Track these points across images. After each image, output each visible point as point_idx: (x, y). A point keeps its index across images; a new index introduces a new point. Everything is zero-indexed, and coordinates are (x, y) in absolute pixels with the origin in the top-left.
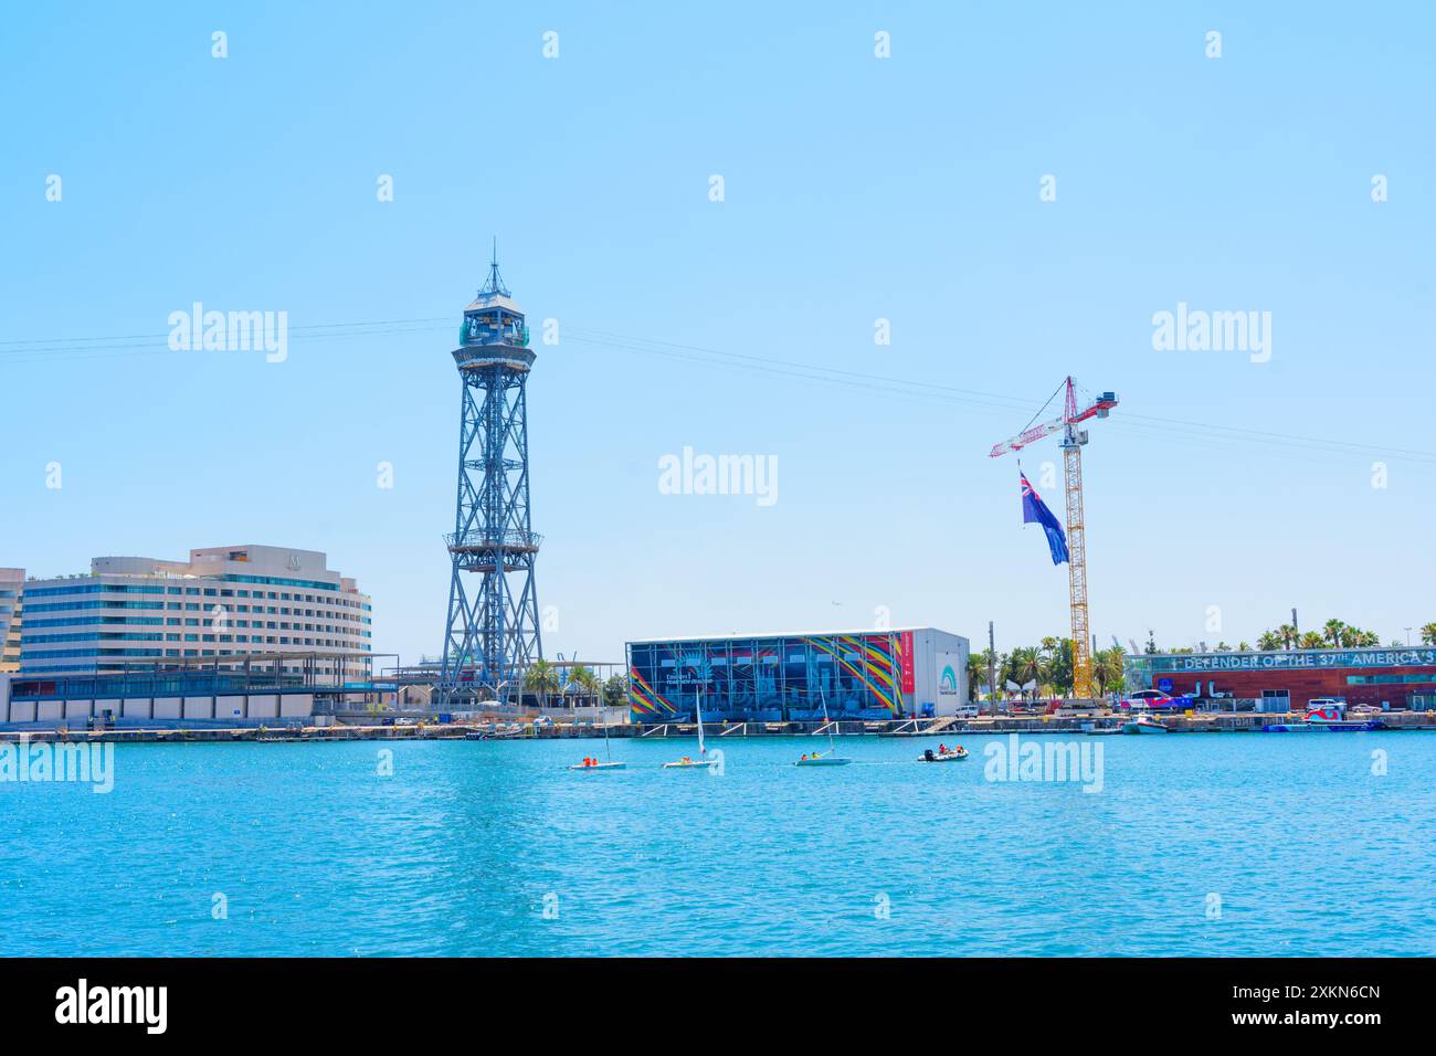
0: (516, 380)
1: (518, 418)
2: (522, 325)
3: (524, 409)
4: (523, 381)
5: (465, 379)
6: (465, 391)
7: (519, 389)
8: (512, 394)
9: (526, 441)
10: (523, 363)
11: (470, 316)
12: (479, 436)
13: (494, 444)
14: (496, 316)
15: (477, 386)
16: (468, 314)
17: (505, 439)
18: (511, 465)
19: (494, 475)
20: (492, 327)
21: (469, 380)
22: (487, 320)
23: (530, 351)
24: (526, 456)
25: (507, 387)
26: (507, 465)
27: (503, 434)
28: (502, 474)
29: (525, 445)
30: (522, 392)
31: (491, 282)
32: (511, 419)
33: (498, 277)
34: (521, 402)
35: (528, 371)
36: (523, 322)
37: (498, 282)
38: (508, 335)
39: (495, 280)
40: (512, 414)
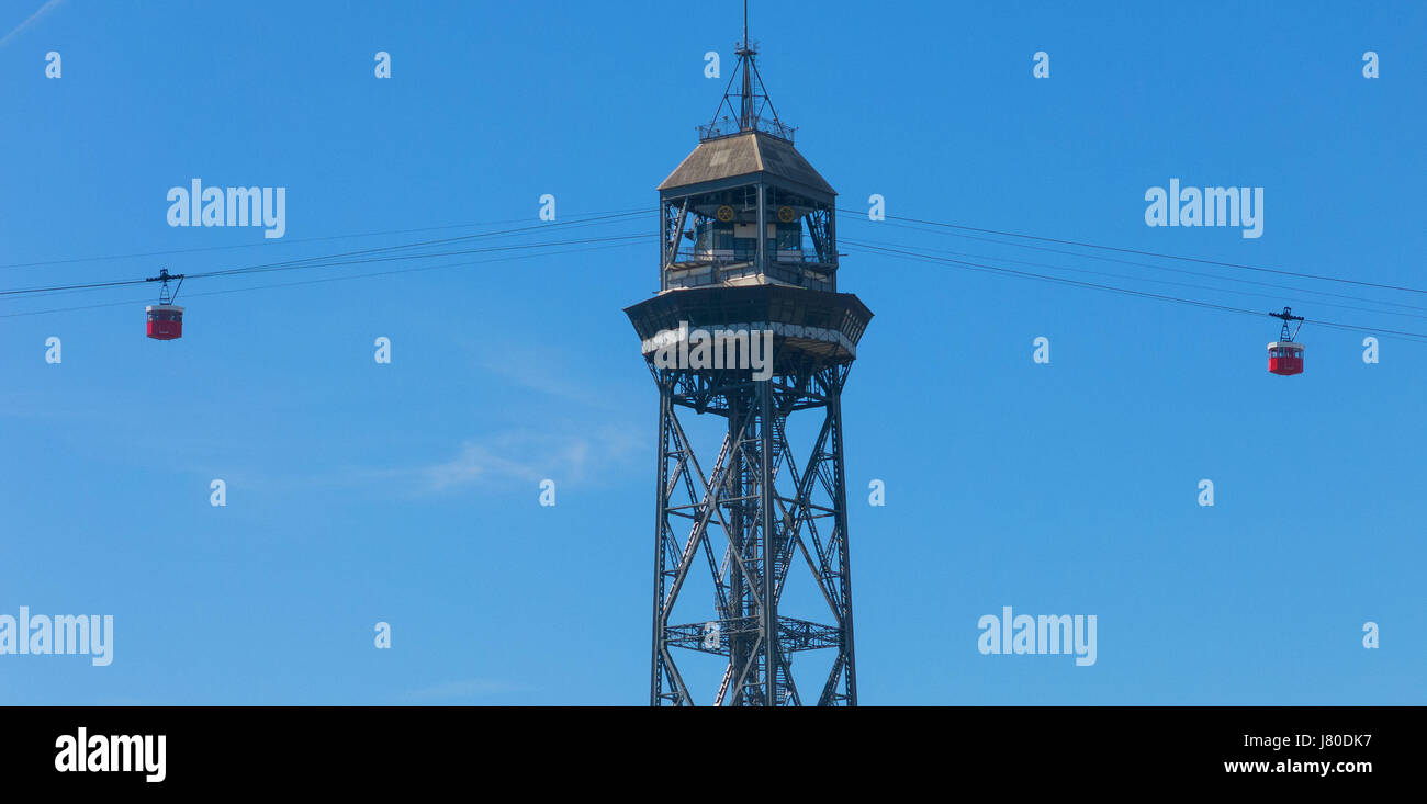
0: (813, 386)
1: (820, 496)
2: (830, 228)
3: (839, 469)
4: (834, 389)
5: (665, 389)
6: (668, 425)
7: (822, 412)
8: (802, 428)
9: (845, 563)
10: (832, 336)
11: (678, 204)
12: (709, 551)
13: (753, 571)
14: (753, 201)
15: (701, 408)
16: (673, 197)
17: (786, 561)
18: (804, 636)
19: (755, 666)
20: (741, 232)
21: (678, 390)
22: (726, 212)
23: (851, 301)
24: (848, 605)
25: (787, 408)
26: (791, 635)
27: (780, 546)
28: (779, 662)
29: (845, 577)
30: (833, 423)
31: (737, 102)
32: (803, 501)
33: (757, 90)
34: (828, 448)
35: (852, 358)
36: (831, 216)
37: (758, 103)
38: (786, 255)
39: (746, 95)
40: (803, 486)
